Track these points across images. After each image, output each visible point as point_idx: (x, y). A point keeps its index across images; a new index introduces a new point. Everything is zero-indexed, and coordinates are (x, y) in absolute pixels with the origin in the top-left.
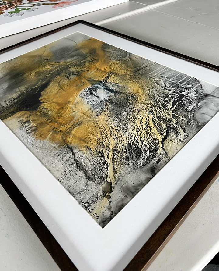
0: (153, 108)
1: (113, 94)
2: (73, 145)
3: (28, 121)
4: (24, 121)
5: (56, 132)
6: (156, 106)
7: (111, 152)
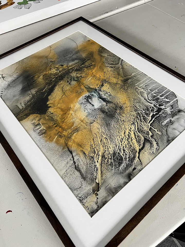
0: (136, 120)
1: (105, 103)
2: (72, 149)
3: (39, 124)
4: (36, 124)
5: (60, 136)
6: (138, 118)
7: (100, 158)
